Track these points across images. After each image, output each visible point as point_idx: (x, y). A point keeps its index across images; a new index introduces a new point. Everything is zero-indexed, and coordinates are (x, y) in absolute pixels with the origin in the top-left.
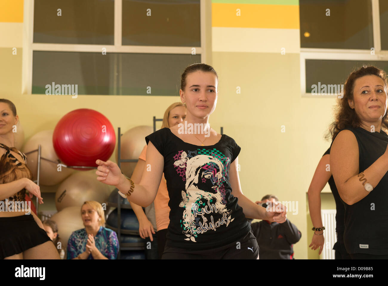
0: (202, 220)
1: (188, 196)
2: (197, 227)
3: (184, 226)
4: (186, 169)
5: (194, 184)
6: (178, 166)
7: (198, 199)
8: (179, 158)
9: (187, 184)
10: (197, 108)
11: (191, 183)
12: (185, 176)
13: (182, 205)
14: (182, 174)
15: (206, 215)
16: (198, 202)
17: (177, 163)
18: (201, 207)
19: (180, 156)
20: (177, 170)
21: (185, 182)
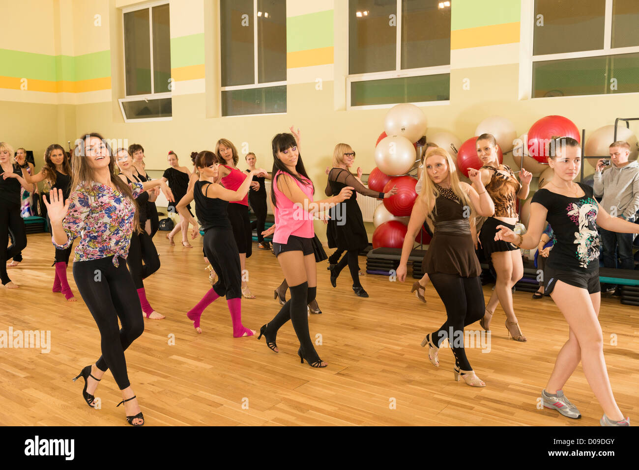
0: (592, 250)
1: (582, 235)
2: (589, 256)
3: (579, 257)
4: (579, 216)
5: (585, 226)
6: (573, 215)
7: (589, 237)
8: (572, 209)
9: (580, 227)
10: (567, 175)
11: (583, 226)
12: (578, 222)
13: (576, 242)
14: (576, 220)
15: (594, 247)
16: (589, 239)
17: (570, 213)
18: (591, 241)
19: (572, 207)
20: (571, 218)
21: (579, 226)
